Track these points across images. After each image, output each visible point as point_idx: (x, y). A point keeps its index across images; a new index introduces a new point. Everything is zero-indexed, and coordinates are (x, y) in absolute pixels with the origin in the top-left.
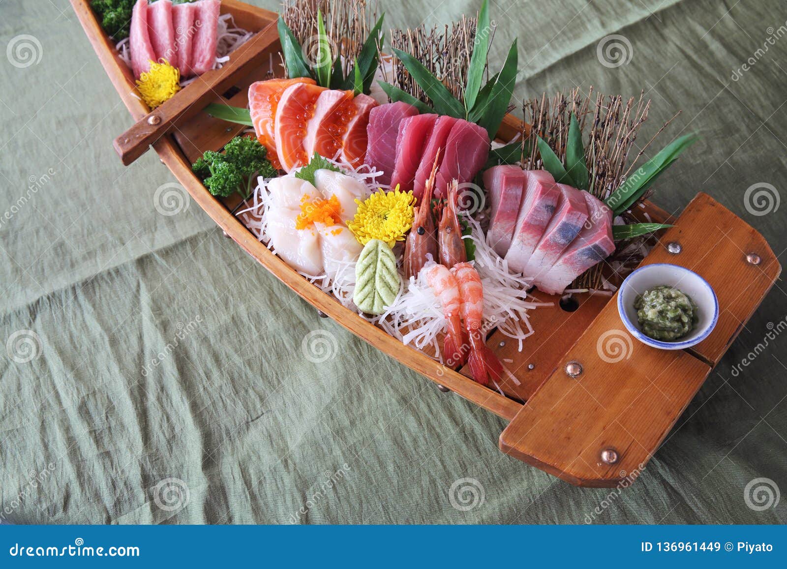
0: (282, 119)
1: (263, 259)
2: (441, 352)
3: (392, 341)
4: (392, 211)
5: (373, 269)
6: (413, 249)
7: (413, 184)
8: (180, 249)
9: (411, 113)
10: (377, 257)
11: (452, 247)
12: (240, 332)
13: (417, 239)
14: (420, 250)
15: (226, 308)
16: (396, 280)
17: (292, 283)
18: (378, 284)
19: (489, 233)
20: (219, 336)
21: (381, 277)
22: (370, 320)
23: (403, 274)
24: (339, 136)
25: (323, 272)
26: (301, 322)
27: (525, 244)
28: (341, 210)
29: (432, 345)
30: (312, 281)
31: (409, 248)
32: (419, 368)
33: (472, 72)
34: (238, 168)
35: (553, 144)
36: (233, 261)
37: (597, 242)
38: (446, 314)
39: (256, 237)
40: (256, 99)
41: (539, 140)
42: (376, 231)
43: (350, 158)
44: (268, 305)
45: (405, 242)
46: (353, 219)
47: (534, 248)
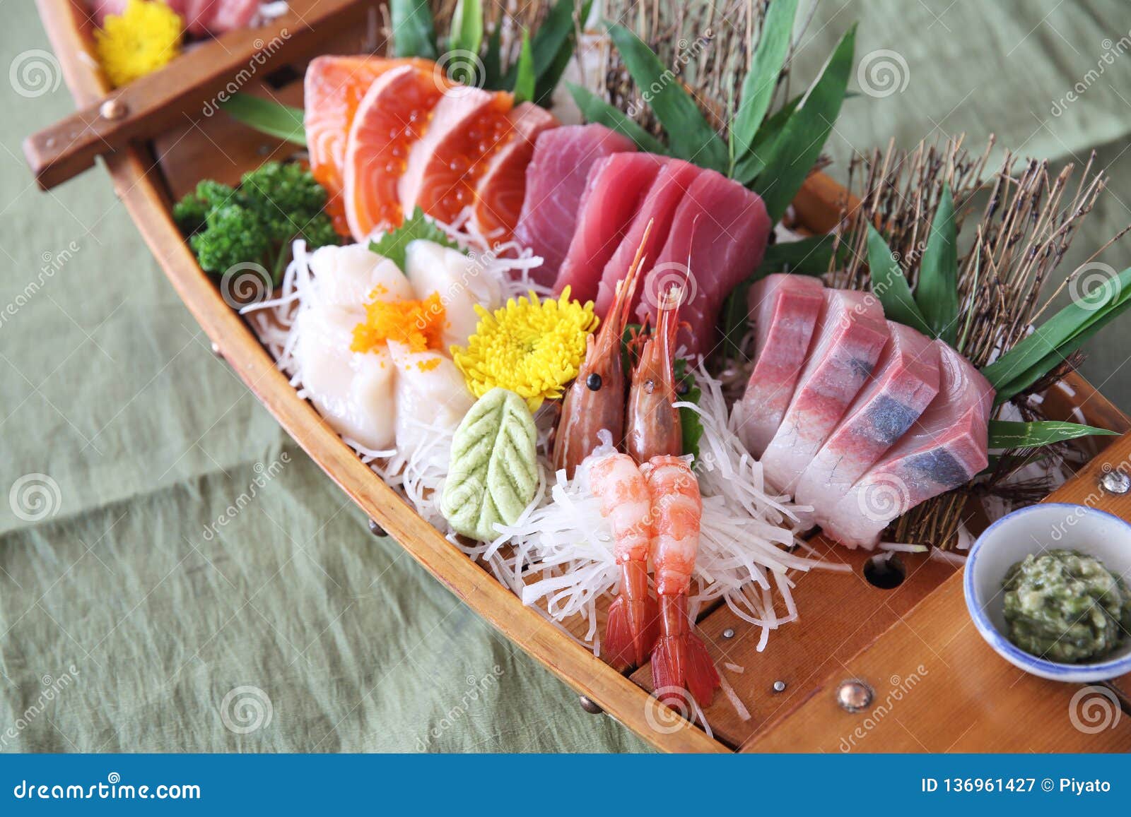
0: (362, 134)
1: (278, 405)
2: (601, 633)
3: (501, 595)
4: (547, 337)
5: (487, 446)
6: (575, 418)
7: (596, 289)
10: (499, 424)
11: (654, 422)
13: (586, 398)
14: (588, 420)
16: (529, 475)
17: (326, 458)
18: (493, 476)
21: (500, 464)
22: (468, 550)
24: (472, 181)
25: (391, 445)
27: (802, 435)
28: (445, 324)
29: (582, 614)
30: (365, 460)
31: (568, 414)
32: (545, 654)
33: (752, 82)
34: (262, 222)
37: (946, 445)
38: (619, 554)
39: (273, 359)
40: (321, 91)
41: (871, 233)
42: (507, 373)
43: (487, 227)
45: (561, 401)
46: (466, 344)
47: (818, 445)
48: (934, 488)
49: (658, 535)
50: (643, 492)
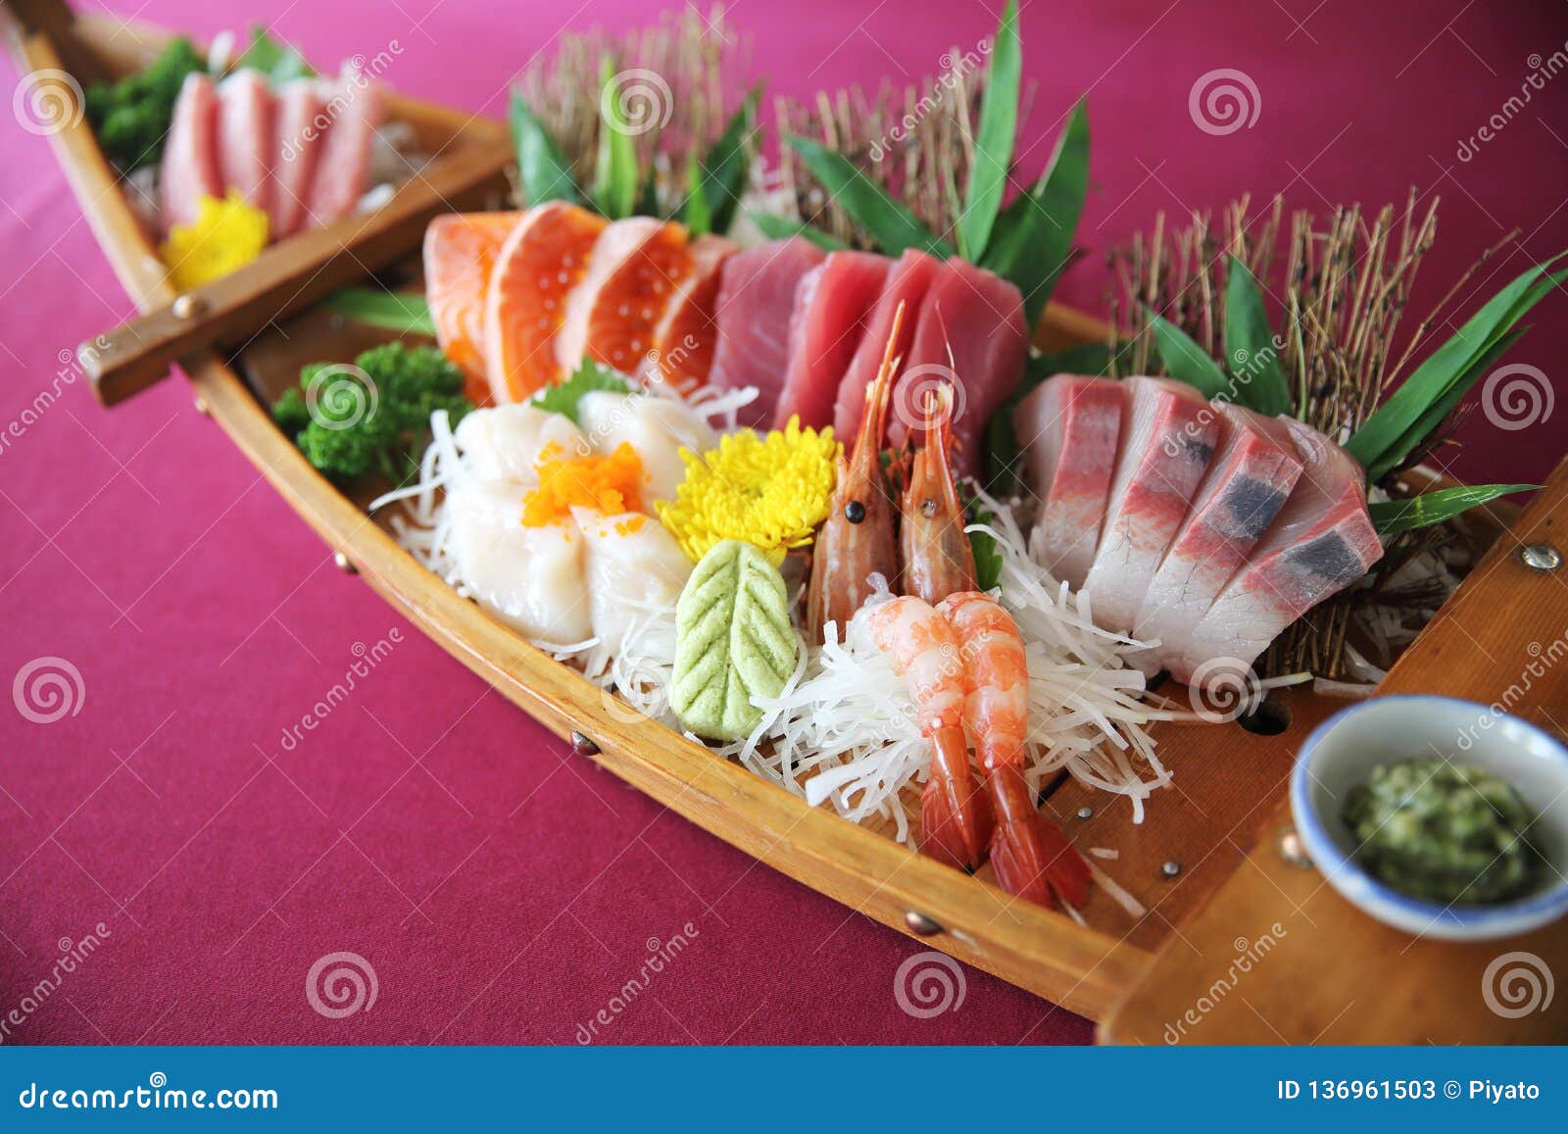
0: (507, 285)
1: (433, 608)
2: (914, 833)
4: (779, 477)
5: (724, 610)
6: (833, 564)
7: (832, 412)
10: (736, 583)
11: (941, 553)
13: (845, 536)
14: (851, 564)
16: (786, 642)
17: (504, 660)
18: (738, 649)
19: (1036, 532)
21: (745, 631)
25: (589, 634)
27: (1137, 546)
28: (644, 478)
30: (559, 658)
31: (823, 563)
32: (851, 861)
37: (1335, 529)
38: (926, 721)
40: (446, 260)
41: (1155, 321)
42: (734, 523)
45: (810, 549)
46: (674, 498)
47: (1160, 555)
49: (977, 688)
50: (948, 634)
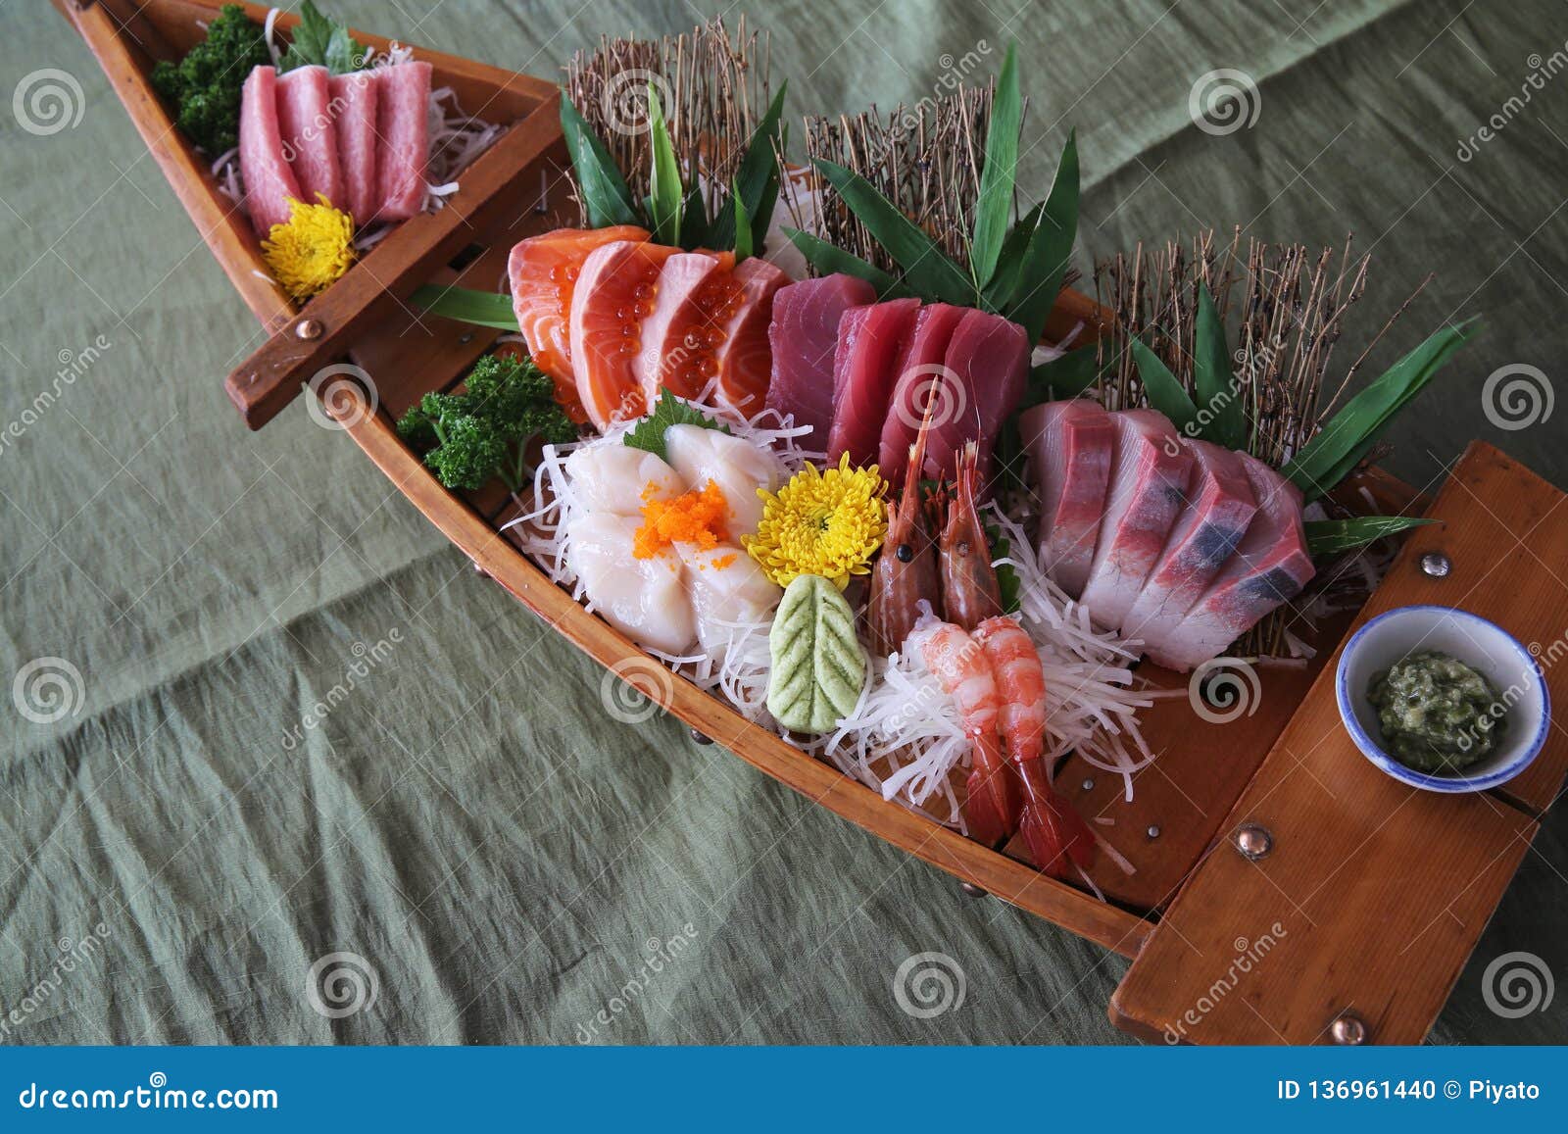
0: (588, 320)
1: (567, 624)
2: (962, 810)
3: (857, 792)
4: (838, 511)
5: (807, 639)
6: (888, 590)
8: (377, 598)
9: (863, 299)
10: (815, 614)
11: (973, 583)
12: (520, 775)
13: (896, 571)
14: (903, 593)
15: (487, 725)
16: (857, 662)
18: (821, 672)
20: (475, 788)
21: (825, 656)
22: (805, 746)
23: (869, 642)
24: (711, 351)
26: (647, 747)
27: (1125, 573)
28: (729, 514)
29: (940, 793)
30: (675, 669)
31: (880, 588)
33: (985, 205)
34: (497, 428)
35: (1164, 351)
36: (494, 618)
37: (1280, 564)
38: (968, 729)
39: (547, 575)
40: (525, 275)
41: (1134, 342)
42: (808, 557)
43: (735, 396)
44: (574, 711)
45: (869, 576)
47: (1143, 579)
48: (1269, 605)
49: (1007, 703)
50: (985, 664)
